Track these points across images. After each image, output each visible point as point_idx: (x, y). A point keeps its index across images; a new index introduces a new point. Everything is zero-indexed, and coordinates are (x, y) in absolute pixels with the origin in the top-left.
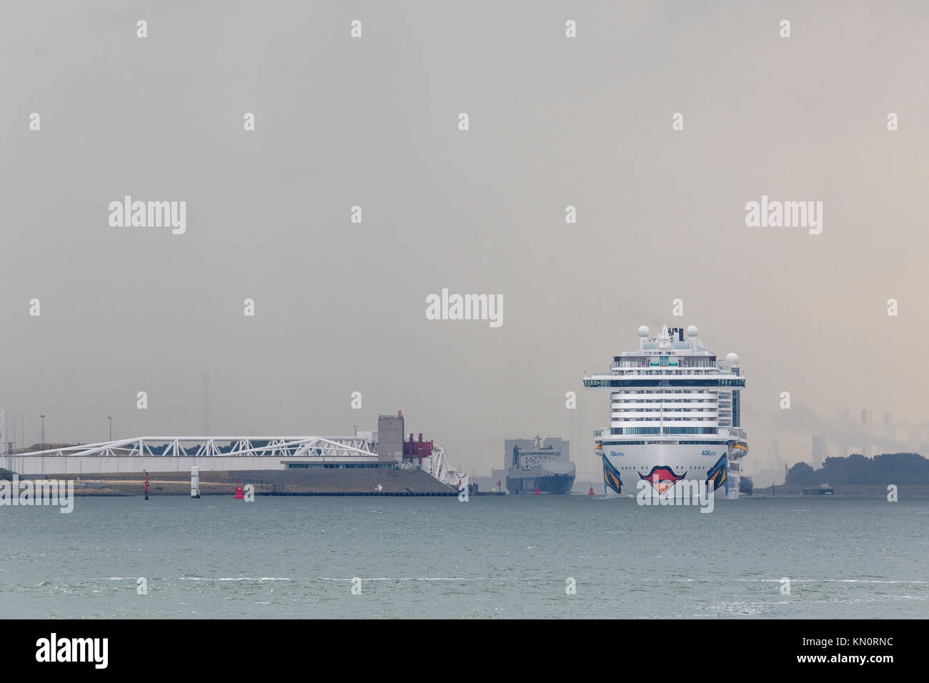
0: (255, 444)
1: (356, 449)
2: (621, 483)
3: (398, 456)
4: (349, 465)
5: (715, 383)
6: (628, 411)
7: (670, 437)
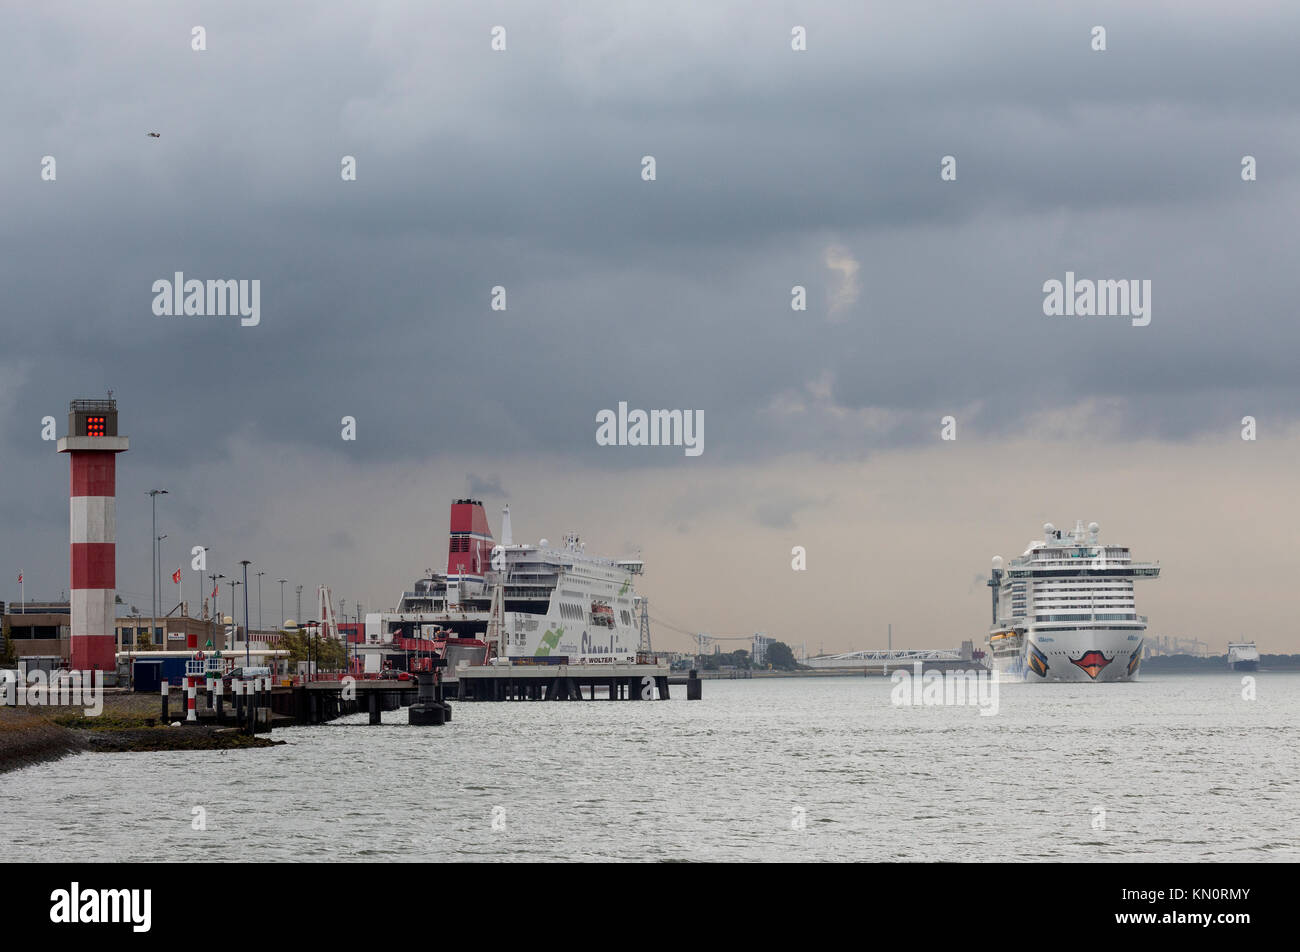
0: (910, 653)
1: (952, 655)
2: (1047, 667)
3: (971, 658)
4: (950, 662)
5: (1130, 572)
6: (1053, 599)
7: (1100, 623)
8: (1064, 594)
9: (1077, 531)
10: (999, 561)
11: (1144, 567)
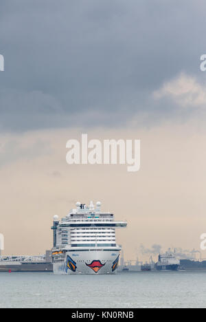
2: (76, 267)
5: (114, 225)
6: (80, 236)
7: (100, 248)
8: (84, 235)
9: (91, 206)
10: (57, 217)
11: (119, 223)
